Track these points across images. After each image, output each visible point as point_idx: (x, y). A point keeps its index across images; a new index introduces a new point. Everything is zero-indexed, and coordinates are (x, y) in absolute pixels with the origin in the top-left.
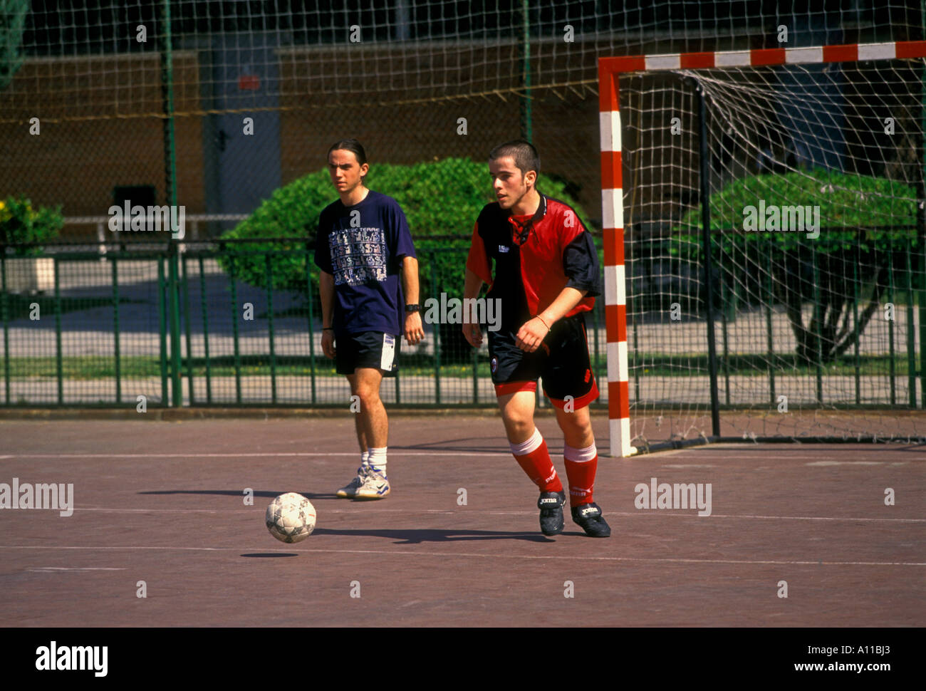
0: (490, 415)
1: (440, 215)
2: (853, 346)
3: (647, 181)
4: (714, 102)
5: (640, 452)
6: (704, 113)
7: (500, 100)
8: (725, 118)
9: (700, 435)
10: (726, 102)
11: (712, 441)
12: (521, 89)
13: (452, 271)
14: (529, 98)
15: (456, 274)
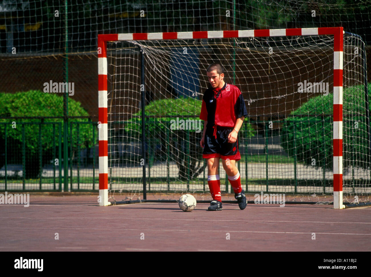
0: (46, 195)
1: (27, 114)
2: (202, 173)
3: (118, 88)
4: (148, 56)
5: (112, 204)
6: (143, 61)
7: (54, 58)
8: (152, 63)
9: (138, 199)
10: (152, 56)
11: (143, 201)
12: (64, 54)
13: (31, 138)
14: (67, 58)
15: (33, 139)
